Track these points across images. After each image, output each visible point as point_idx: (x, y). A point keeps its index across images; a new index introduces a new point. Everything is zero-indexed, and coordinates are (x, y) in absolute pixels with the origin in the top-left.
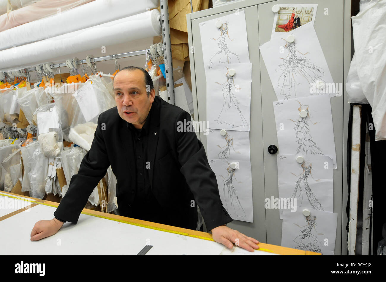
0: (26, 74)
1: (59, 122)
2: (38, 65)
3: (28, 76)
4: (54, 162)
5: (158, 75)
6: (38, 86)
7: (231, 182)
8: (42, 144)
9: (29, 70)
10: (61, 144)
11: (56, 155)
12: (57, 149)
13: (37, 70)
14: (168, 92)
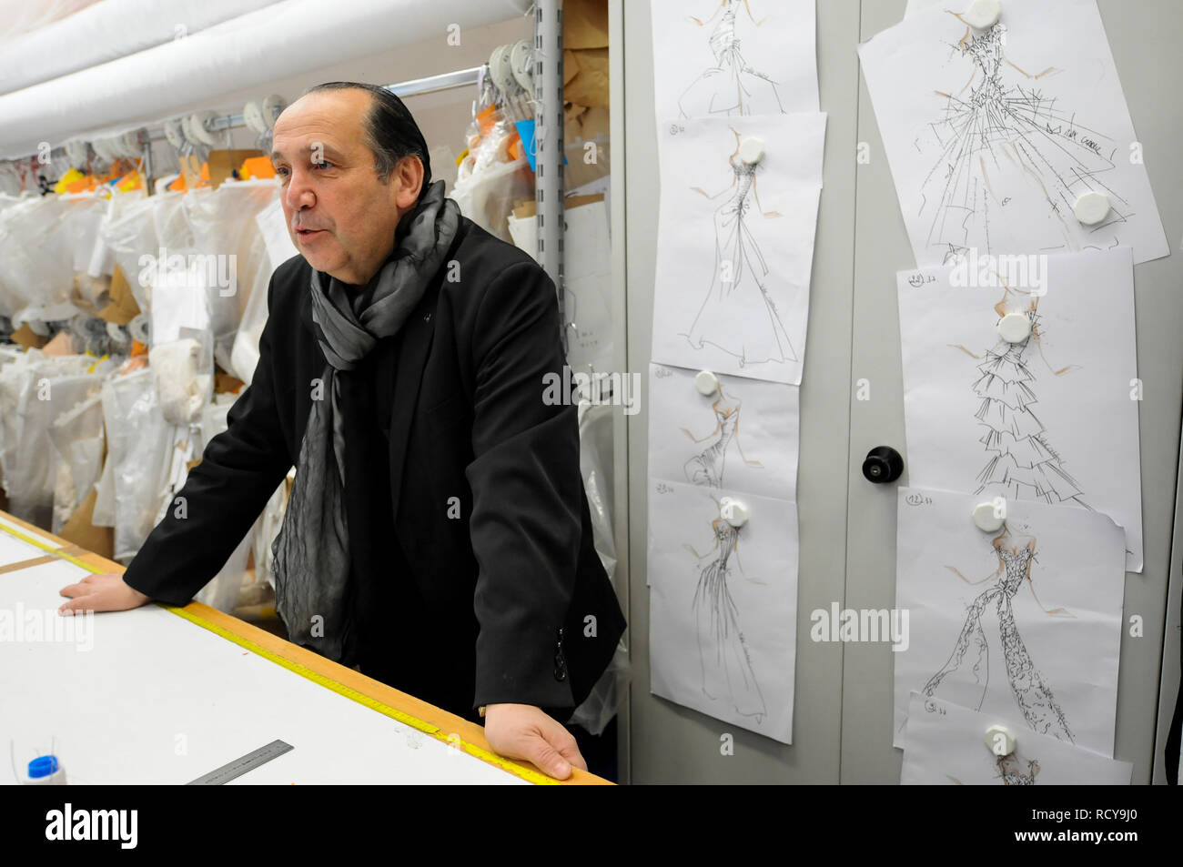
0: (143, 150)
1: (207, 309)
2: (171, 118)
3: (147, 153)
4: (187, 442)
5: (511, 158)
6: (168, 187)
7: (722, 577)
8: (158, 378)
9: (152, 136)
10: (206, 381)
11: (189, 417)
12: (194, 398)
13: (169, 136)
14: (541, 221)
